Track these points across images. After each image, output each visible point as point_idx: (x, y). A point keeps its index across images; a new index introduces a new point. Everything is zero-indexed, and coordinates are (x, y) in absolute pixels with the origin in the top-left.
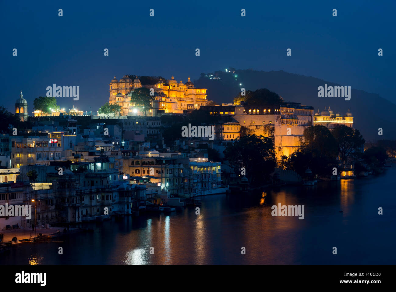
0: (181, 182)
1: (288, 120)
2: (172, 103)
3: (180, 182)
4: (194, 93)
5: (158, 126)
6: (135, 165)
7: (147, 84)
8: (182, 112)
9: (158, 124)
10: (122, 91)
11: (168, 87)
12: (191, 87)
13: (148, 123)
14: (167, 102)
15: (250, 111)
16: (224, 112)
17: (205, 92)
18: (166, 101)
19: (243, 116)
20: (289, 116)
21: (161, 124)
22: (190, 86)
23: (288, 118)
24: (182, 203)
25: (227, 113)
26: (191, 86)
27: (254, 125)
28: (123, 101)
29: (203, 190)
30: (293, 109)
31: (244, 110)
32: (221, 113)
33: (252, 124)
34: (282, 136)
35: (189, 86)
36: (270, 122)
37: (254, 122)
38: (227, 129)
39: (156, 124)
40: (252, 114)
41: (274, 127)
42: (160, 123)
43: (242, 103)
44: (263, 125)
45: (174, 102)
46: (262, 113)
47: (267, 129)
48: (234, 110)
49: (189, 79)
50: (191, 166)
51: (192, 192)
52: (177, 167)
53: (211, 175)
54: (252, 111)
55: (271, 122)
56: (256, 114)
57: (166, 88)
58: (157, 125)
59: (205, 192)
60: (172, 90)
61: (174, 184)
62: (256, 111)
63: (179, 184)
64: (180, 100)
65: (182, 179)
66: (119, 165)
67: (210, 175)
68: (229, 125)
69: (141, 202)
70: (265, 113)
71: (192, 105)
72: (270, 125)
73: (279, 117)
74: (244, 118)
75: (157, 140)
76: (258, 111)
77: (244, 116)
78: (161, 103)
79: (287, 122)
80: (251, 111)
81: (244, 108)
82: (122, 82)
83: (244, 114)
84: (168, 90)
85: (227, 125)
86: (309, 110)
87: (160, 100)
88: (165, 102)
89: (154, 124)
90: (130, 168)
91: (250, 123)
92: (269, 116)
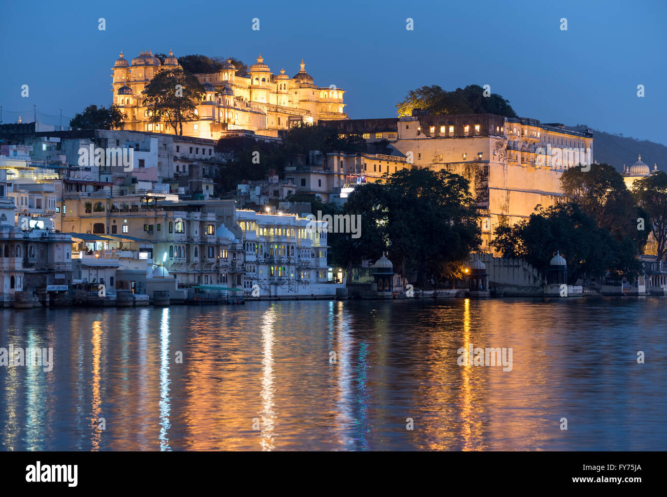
0: (209, 257)
1: (526, 154)
2: (251, 111)
3: (207, 256)
4: (315, 99)
5: (207, 156)
6: (93, 213)
7: (197, 72)
8: (275, 135)
9: (207, 152)
10: (137, 85)
11: (249, 80)
12: (306, 85)
13: (178, 147)
14: (238, 109)
15: (432, 129)
16: (373, 132)
17: (341, 97)
18: (236, 107)
19: (416, 142)
20: (527, 146)
21: (213, 152)
22: (304, 83)
23: (525, 149)
24: (184, 292)
25: (379, 136)
26: (306, 81)
27: (441, 162)
28: (134, 106)
29: (272, 284)
30: (539, 129)
31: (419, 129)
32: (366, 136)
33: (438, 161)
34: (508, 190)
35: (302, 82)
36: (479, 154)
37: (441, 156)
38: (375, 170)
39: (200, 151)
40: (437, 137)
41: (487, 167)
42: (210, 150)
43: (416, 112)
44: (462, 163)
45: (257, 111)
46: (459, 135)
47: (471, 171)
48: (395, 128)
49: (303, 66)
50: (240, 221)
51: (239, 283)
52: (199, 218)
53: (298, 248)
54: (438, 130)
55: (481, 156)
56: (447, 136)
57: (244, 83)
58: (204, 154)
59: (279, 288)
60: (257, 88)
61: (188, 261)
62: (447, 130)
63: (202, 261)
64: (276, 111)
65: (211, 249)
66: (46, 207)
67: (293, 248)
68: (380, 160)
69: (58, 276)
70: (467, 134)
71: (300, 118)
72: (480, 161)
73: (502, 145)
74: (418, 147)
75: (190, 180)
76: (452, 129)
77: (420, 141)
78: (222, 109)
79: (523, 159)
80: (435, 131)
81: (418, 123)
82: (136, 65)
83: (417, 137)
84: (250, 88)
85: (375, 159)
86: (582, 138)
87: (220, 103)
88: (232, 108)
89: (194, 151)
90: (83, 220)
91: (433, 158)
92: (477, 141)
